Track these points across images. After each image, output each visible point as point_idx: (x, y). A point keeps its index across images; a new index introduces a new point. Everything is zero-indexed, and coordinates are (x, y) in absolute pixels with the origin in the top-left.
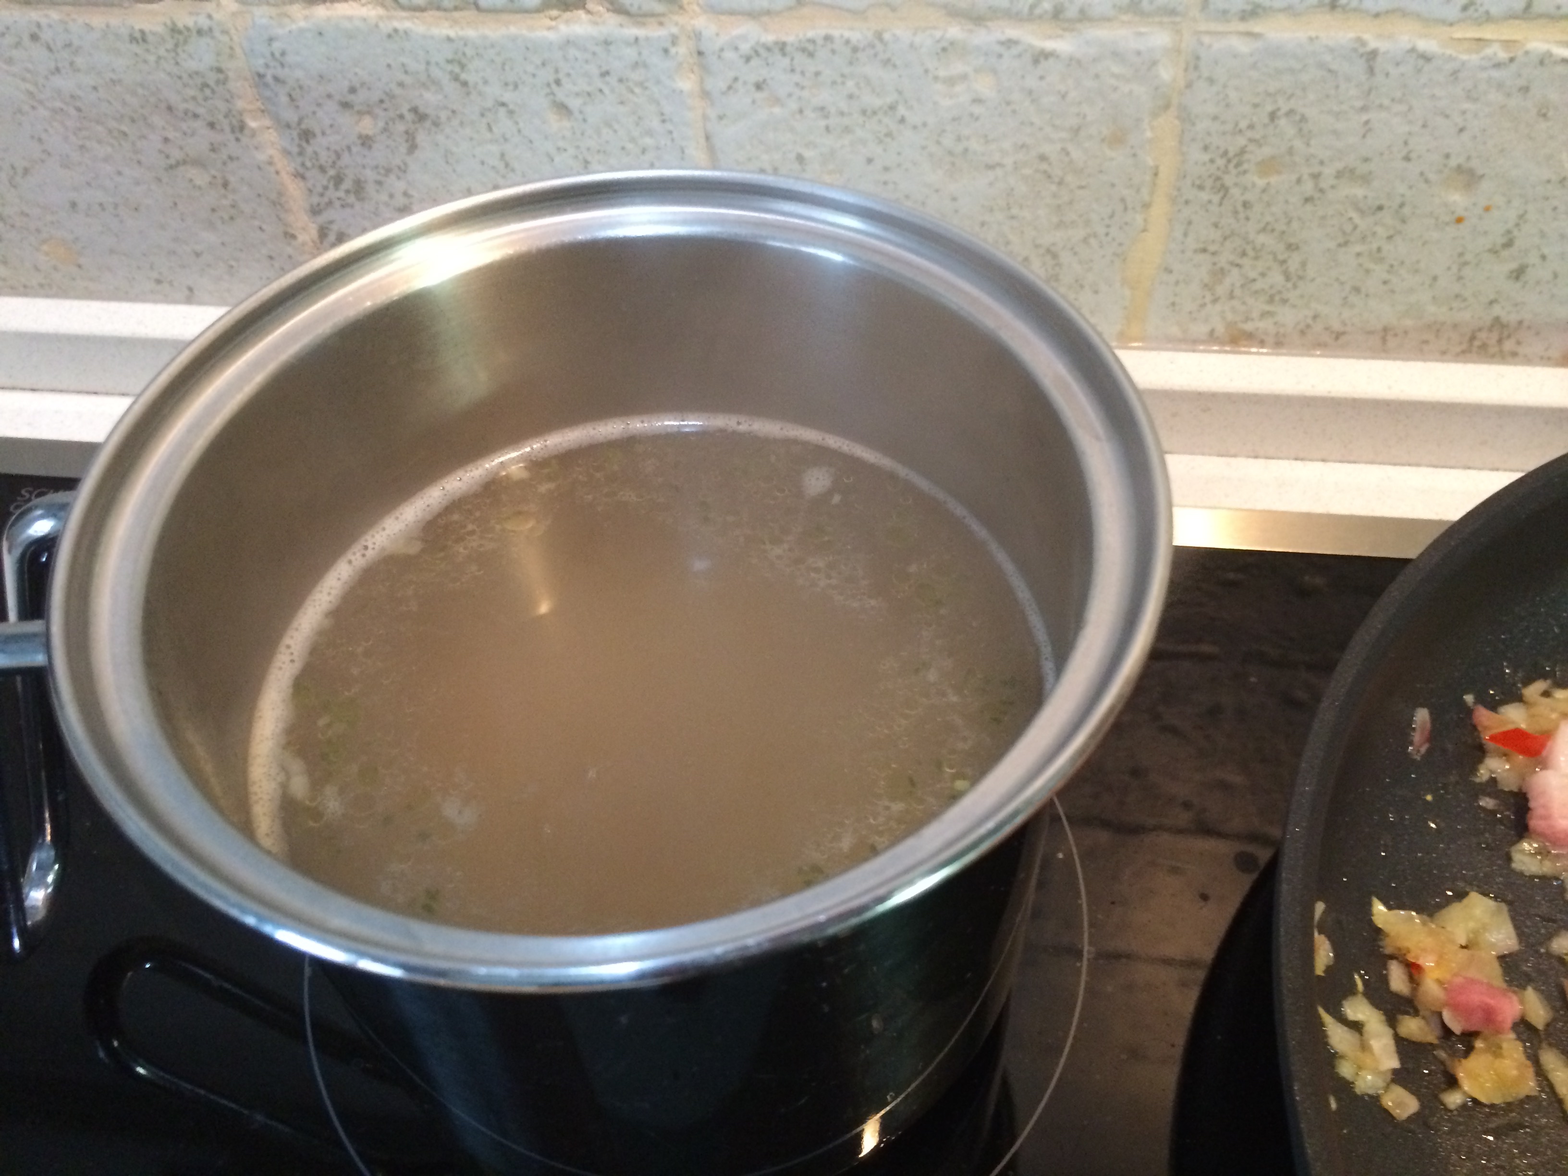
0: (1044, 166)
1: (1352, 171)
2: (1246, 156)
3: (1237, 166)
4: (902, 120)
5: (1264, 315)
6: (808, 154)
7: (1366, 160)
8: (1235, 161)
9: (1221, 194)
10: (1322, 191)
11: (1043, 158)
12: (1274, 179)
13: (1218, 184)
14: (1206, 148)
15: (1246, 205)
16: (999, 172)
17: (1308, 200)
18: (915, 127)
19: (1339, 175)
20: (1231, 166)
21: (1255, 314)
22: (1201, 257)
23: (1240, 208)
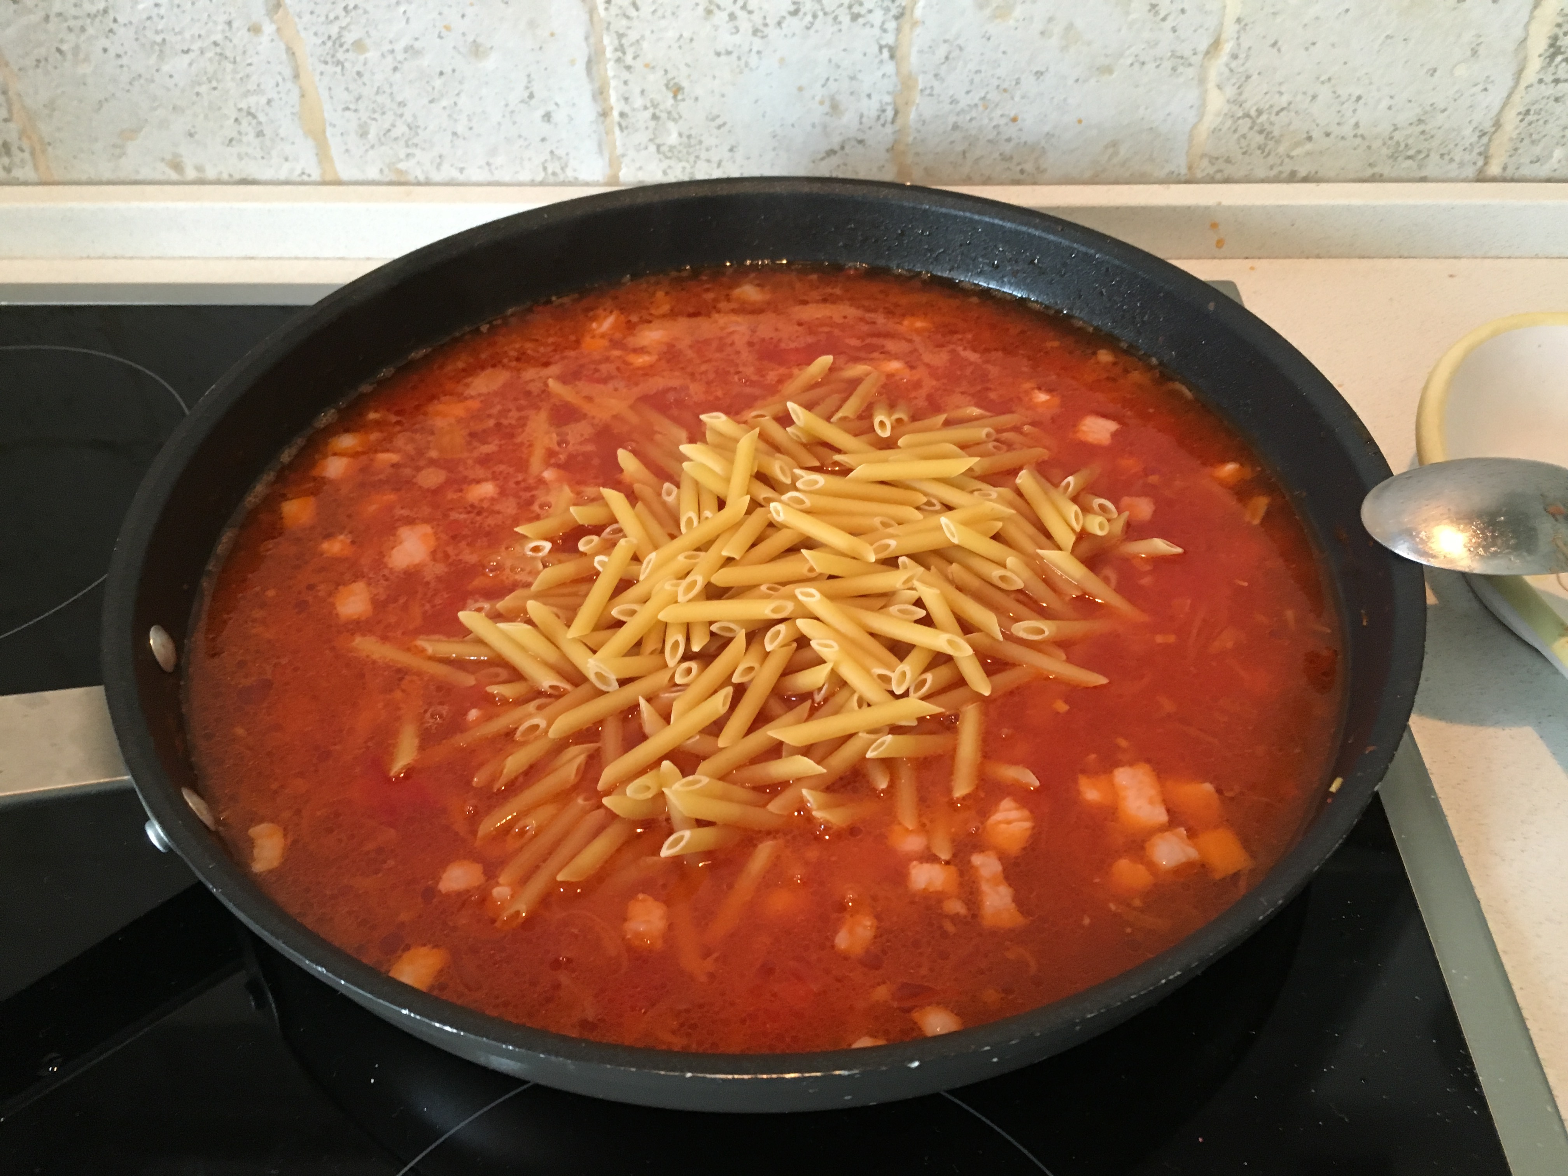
0: (218, 50)
1: (412, 46)
2: (343, 40)
3: (341, 45)
4: (115, 20)
5: (408, 155)
6: (64, 47)
7: (417, 39)
8: (338, 43)
9: (340, 68)
10: (400, 62)
11: (216, 44)
12: (368, 55)
13: (335, 60)
14: (316, 34)
15: (359, 74)
16: (192, 55)
17: (395, 69)
18: (125, 25)
19: (406, 50)
20: (337, 46)
21: (402, 155)
22: (347, 113)
23: (356, 77)
